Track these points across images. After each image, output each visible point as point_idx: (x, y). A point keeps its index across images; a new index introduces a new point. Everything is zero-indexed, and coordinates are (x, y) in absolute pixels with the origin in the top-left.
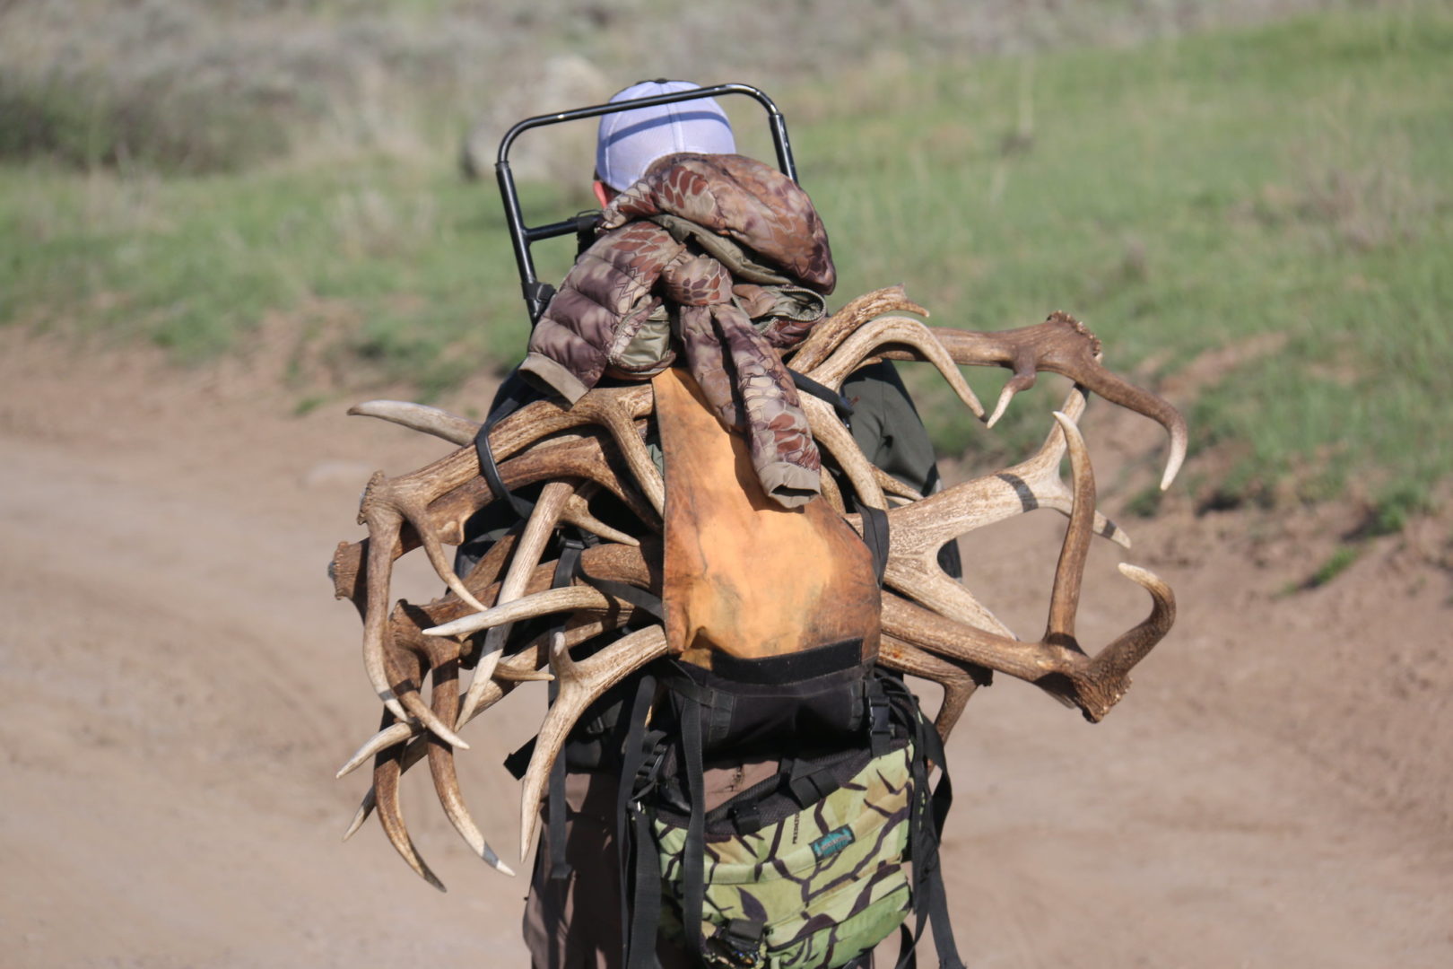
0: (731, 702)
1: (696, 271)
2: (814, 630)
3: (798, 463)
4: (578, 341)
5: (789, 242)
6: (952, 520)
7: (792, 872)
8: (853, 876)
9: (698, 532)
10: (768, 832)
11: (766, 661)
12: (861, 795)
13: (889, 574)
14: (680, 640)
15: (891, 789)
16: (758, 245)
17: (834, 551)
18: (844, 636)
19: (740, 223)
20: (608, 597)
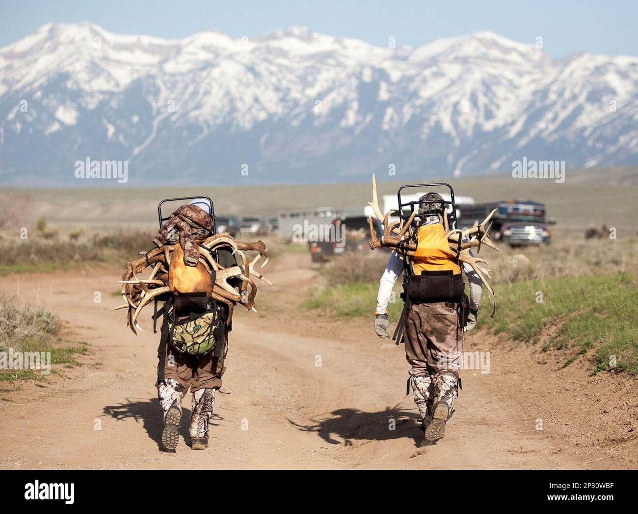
0: (181, 301)
1: (183, 224)
2: (196, 289)
3: (193, 258)
4: (161, 236)
5: (200, 220)
6: (229, 273)
7: (189, 332)
8: (203, 335)
9: (175, 269)
10: (185, 325)
11: (185, 293)
12: (203, 320)
13: (216, 282)
14: (173, 290)
15: (210, 320)
16: (194, 220)
17: (202, 275)
18: (203, 291)
19: (190, 216)
20: (164, 282)
